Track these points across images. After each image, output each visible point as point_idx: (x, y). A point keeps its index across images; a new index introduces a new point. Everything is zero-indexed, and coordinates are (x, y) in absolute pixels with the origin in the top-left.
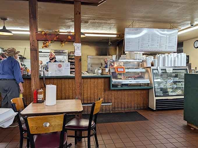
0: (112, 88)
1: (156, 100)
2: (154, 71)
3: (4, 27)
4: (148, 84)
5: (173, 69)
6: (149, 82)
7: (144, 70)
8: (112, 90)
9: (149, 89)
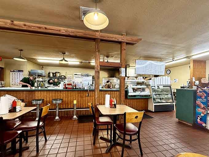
0: (128, 98)
1: (155, 105)
2: (152, 88)
3: (64, 59)
4: (149, 95)
5: (163, 87)
6: (150, 94)
7: (145, 87)
8: (128, 99)
9: (148, 98)
